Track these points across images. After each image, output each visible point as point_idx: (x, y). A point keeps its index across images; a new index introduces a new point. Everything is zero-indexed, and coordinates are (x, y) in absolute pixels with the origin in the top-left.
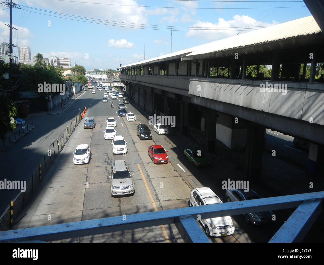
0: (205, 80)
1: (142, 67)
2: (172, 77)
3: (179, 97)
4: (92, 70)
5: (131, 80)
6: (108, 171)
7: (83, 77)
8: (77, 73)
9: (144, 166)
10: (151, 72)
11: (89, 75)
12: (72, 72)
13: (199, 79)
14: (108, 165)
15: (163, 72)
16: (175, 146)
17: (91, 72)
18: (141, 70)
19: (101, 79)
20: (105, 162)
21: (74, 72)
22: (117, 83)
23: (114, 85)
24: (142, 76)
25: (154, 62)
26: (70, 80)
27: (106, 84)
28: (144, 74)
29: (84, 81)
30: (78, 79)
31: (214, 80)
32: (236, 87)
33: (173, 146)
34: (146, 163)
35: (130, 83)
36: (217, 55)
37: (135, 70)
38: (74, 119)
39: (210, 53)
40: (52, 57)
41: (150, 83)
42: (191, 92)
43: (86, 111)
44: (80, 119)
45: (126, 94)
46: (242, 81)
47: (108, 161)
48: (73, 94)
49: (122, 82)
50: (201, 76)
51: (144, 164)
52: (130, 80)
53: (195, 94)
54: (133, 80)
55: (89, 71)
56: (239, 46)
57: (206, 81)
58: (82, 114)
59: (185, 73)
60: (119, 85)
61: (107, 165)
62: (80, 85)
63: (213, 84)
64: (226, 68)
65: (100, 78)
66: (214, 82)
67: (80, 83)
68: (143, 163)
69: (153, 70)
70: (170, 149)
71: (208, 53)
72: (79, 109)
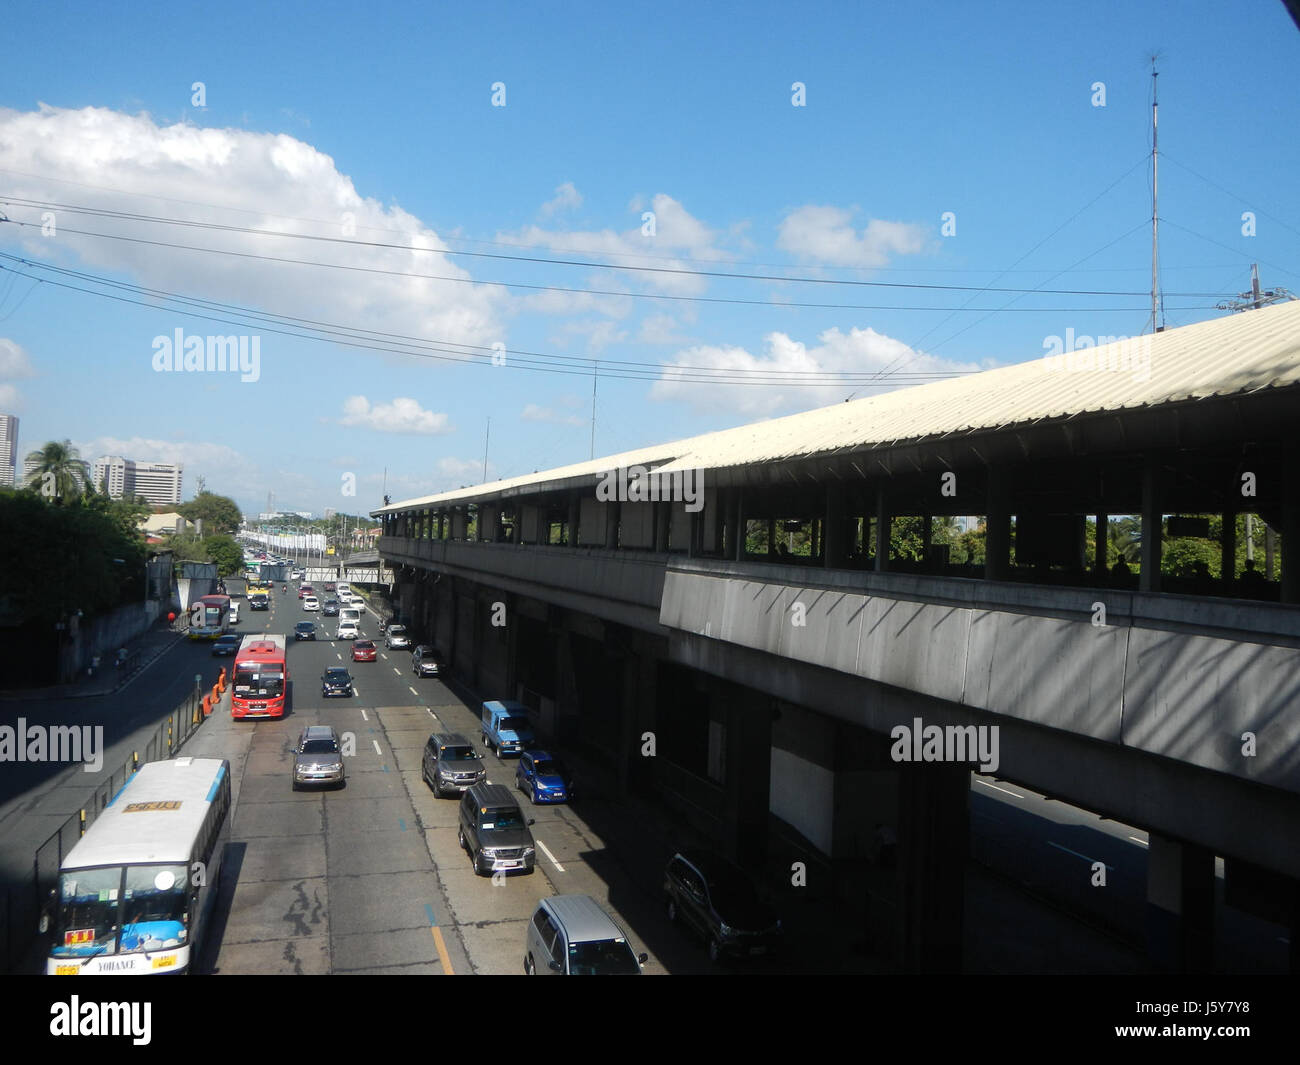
0: (727, 569)
1: (472, 511)
2: (594, 553)
3: (619, 633)
4: (265, 517)
5: (425, 560)
6: (299, 961)
7: (226, 544)
8: (202, 526)
9: (460, 937)
10: (509, 530)
11: (254, 536)
12: (181, 522)
13: (703, 566)
14: (301, 935)
15: (555, 532)
16: (598, 844)
17: (265, 522)
18: (470, 520)
19: (302, 553)
20: (289, 918)
21: (192, 521)
22: (366, 571)
23: (355, 580)
24: (472, 545)
25: (522, 491)
26: (170, 552)
27: (319, 575)
28: (480, 539)
29: (229, 560)
30: (204, 548)
31: (764, 570)
32: (853, 600)
33: (589, 845)
34: (471, 924)
35: (422, 571)
36: (775, 473)
37: (446, 520)
38: (166, 721)
39: (746, 467)
40: (108, 458)
41: (502, 576)
42: (669, 615)
43: (224, 686)
44: (195, 719)
45: (401, 616)
46: (874, 580)
47: (302, 915)
48: (178, 610)
49: (388, 565)
50: (709, 552)
51: (461, 928)
52: (421, 559)
53: (684, 627)
54: (432, 561)
55: (255, 519)
56: (859, 441)
57: (730, 572)
58: (206, 697)
59: (648, 542)
60: (375, 580)
61: (296, 933)
62: (209, 576)
63: (760, 586)
64: (805, 522)
65: (300, 550)
66: (765, 578)
67: (213, 568)
68: (456, 923)
69: (519, 522)
70: (579, 858)
71: (738, 464)
72: (194, 677)
